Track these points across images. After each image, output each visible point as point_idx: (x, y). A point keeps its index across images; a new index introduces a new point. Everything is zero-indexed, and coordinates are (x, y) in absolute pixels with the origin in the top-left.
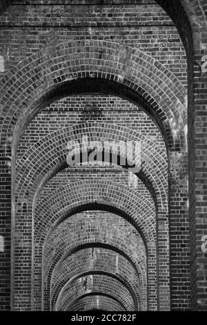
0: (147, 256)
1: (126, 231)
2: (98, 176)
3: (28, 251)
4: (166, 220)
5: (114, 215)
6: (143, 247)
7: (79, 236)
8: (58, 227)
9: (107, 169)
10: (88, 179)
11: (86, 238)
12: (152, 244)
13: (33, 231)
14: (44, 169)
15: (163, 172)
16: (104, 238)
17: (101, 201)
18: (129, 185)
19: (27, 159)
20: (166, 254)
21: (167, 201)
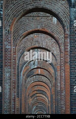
0: (60, 52)
1: (51, 42)
2: (40, 18)
3: (10, 50)
4: (68, 37)
5: (46, 35)
6: (59, 49)
7: (32, 44)
8: (23, 40)
9: (44, 15)
10: (35, 20)
11: (34, 45)
12: (62, 48)
13: (12, 41)
14: (17, 15)
15: (67, 17)
16: (42, 45)
17: (41, 29)
18: (53, 22)
19: (9, 11)
20: (68, 51)
21: (69, 29)
